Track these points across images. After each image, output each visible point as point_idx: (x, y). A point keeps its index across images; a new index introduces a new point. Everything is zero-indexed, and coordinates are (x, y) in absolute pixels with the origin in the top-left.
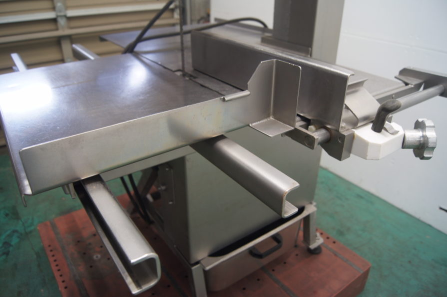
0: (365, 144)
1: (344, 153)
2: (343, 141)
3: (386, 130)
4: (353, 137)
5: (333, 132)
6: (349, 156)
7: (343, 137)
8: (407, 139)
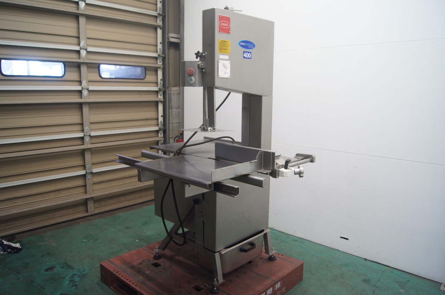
0: (283, 172)
1: (277, 176)
2: (276, 172)
3: (289, 169)
4: (279, 171)
5: (273, 170)
6: (279, 177)
7: (276, 171)
8: (295, 171)
